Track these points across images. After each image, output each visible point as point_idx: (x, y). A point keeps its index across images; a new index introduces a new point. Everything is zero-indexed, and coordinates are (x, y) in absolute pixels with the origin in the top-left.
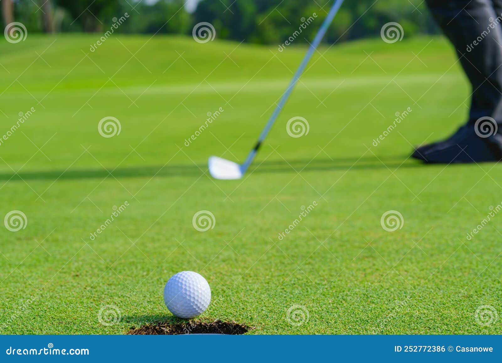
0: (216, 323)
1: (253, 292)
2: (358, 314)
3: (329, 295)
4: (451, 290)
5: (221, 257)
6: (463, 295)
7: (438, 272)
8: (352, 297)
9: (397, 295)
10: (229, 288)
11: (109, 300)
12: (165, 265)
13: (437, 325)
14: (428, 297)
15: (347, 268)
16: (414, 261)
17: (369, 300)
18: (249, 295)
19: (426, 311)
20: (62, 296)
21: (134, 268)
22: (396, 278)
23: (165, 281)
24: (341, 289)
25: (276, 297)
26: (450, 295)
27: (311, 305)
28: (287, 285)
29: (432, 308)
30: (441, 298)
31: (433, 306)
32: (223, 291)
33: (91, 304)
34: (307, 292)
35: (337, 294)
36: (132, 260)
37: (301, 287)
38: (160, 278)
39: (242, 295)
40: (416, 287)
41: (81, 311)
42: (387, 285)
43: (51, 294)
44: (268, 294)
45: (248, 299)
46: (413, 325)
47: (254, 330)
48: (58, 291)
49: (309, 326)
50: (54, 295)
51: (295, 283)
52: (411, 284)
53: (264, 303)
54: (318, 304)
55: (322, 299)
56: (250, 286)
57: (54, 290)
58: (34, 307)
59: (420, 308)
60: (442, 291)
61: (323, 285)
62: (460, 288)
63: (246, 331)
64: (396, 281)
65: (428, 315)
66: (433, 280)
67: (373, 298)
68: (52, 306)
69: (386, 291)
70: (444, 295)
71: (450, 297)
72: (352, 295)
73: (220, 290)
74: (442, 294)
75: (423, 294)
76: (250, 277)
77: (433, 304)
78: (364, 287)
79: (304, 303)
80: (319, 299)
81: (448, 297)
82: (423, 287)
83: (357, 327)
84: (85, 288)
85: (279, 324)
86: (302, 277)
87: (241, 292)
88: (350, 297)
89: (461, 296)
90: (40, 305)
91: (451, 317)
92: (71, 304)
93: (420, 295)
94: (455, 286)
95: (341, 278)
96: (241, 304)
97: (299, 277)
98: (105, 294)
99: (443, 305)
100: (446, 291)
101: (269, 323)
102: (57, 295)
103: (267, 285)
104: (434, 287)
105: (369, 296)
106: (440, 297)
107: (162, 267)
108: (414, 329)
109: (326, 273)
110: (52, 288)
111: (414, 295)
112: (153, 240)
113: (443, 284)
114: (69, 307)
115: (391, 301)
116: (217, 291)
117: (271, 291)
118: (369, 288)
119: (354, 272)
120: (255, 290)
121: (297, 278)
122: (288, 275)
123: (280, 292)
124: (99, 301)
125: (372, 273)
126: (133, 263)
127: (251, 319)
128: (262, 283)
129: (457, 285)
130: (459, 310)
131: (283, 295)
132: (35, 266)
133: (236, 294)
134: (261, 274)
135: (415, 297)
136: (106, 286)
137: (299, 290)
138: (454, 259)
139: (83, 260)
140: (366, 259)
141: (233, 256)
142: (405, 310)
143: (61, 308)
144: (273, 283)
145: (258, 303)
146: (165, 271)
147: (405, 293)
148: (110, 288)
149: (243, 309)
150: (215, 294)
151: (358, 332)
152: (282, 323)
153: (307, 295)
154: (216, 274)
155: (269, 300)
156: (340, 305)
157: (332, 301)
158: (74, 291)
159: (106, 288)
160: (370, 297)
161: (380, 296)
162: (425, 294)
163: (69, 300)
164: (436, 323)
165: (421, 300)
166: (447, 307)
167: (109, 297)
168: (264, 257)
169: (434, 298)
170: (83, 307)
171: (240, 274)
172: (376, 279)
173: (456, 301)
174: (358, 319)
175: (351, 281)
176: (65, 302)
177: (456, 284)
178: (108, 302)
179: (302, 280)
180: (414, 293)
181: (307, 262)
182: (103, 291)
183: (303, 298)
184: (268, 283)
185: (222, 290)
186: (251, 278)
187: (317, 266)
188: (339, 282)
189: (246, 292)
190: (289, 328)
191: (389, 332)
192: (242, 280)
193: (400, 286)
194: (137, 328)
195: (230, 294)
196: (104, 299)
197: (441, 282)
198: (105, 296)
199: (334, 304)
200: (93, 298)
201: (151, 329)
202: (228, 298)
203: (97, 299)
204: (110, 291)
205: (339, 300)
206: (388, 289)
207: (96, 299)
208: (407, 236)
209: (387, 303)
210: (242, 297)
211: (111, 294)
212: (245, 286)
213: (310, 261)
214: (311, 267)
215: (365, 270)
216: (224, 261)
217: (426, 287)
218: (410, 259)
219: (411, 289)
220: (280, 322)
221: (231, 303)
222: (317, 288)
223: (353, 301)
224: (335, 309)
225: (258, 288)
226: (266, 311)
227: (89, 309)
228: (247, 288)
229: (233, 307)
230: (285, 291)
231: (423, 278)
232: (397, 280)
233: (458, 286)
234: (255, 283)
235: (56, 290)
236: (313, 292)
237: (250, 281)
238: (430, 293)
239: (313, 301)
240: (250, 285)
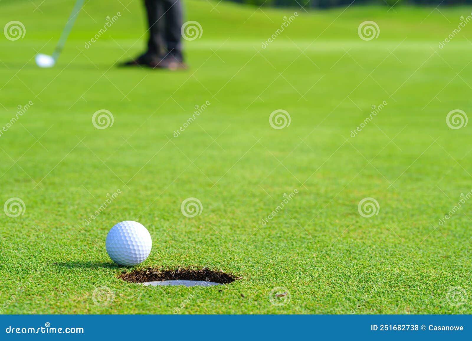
0: (204, 271)
1: (240, 243)
2: (341, 269)
3: (313, 249)
4: (431, 250)
5: (211, 207)
6: (442, 255)
7: (418, 232)
8: (336, 252)
9: (379, 252)
10: (218, 238)
11: (102, 243)
12: (156, 213)
13: (416, 283)
14: (409, 255)
15: (331, 224)
16: (395, 220)
17: (352, 256)
18: (237, 246)
19: (406, 270)
20: (57, 238)
21: (127, 214)
22: (378, 236)
23: (156, 228)
24: (325, 244)
25: (263, 248)
26: (429, 255)
27: (296, 258)
28: (273, 238)
29: (412, 266)
30: (421, 257)
31: (413, 265)
32: (212, 241)
33: (85, 247)
34: (293, 245)
35: (321, 248)
36: (125, 206)
37: (287, 240)
38: (152, 225)
39: (230, 244)
40: (397, 245)
41: (75, 253)
42: (369, 243)
43: (47, 235)
44: (255, 245)
45: (235, 249)
46: (393, 282)
47: (241, 280)
48: (54, 233)
49: (294, 278)
50: (49, 237)
51: (281, 236)
52: (392, 243)
53: (251, 254)
54: (302, 258)
55: (306, 253)
56: (237, 237)
57: (49, 232)
58: (30, 247)
59: (400, 266)
60: (421, 251)
61: (308, 239)
62: (438, 249)
63: (233, 280)
64: (377, 239)
65: (408, 273)
66: (413, 240)
67: (355, 255)
68: (47, 247)
69: (368, 248)
70: (424, 255)
71: (429, 257)
72: (336, 250)
73: (209, 239)
74: (422, 253)
75: (403, 253)
76: (238, 228)
77: (413, 263)
78: (347, 243)
79: (289, 256)
80: (303, 252)
81: (427, 257)
82: (403, 246)
83: (340, 281)
84: (80, 232)
85: (264, 276)
86: (288, 230)
87: (229, 242)
88: (334, 252)
89: (440, 257)
90: (36, 245)
91: (430, 276)
92: (66, 246)
93: (401, 253)
94: (434, 246)
95: (325, 234)
96: (229, 254)
97: (285, 230)
98: (99, 238)
99: (422, 264)
100: (425, 251)
101: (255, 274)
102: (52, 236)
103: (254, 236)
104: (414, 247)
105: (351, 252)
106: (419, 256)
107: (154, 214)
108: (394, 286)
109: (311, 227)
110: (48, 229)
111: (395, 253)
112: (146, 188)
113: (423, 244)
114: (63, 249)
115: (373, 258)
116: (206, 241)
117: (257, 243)
118: (352, 244)
119: (337, 228)
120: (243, 241)
121: (283, 232)
122: (274, 228)
123: (266, 244)
124: (93, 245)
125: (355, 230)
126: (126, 210)
127: (238, 269)
128: (249, 234)
129: (436, 246)
130: (437, 270)
131: (269, 247)
132: (32, 208)
133: (224, 244)
134: (248, 226)
135: (396, 255)
136: (100, 230)
137: (284, 243)
138: (433, 220)
139: (79, 204)
140: (350, 217)
141: (222, 207)
142: (386, 267)
143: (55, 250)
144: (260, 235)
145: (245, 253)
146: (157, 219)
147: (386, 251)
148: (103, 233)
149: (231, 259)
150: (203, 243)
151: (341, 287)
152: (267, 275)
153: (292, 248)
154: (205, 223)
155: (255, 252)
156: (323, 259)
157: (316, 255)
158: (69, 234)
159: (99, 232)
160: (353, 253)
161: (362, 253)
162: (405, 253)
163: (64, 242)
164: (416, 281)
165: (401, 258)
166: (426, 266)
167: (102, 241)
168: (252, 209)
169: (414, 257)
170: (77, 250)
171: (229, 225)
172: (358, 235)
173: (435, 261)
174: (340, 274)
175: (335, 237)
176: (60, 244)
177: (435, 244)
178: (101, 245)
179: (288, 233)
180: (395, 251)
181: (293, 216)
182: (96, 234)
183: (288, 251)
184: (255, 235)
185: (211, 239)
186: (239, 230)
187: (302, 221)
188: (324, 237)
189: (233, 243)
190: (275, 279)
191: (370, 288)
192: (230, 230)
193: (381, 244)
194: (128, 273)
195: (219, 243)
196: (97, 243)
197: (421, 241)
198: (98, 239)
199: (318, 258)
200: (86, 241)
201: (142, 273)
202: (217, 248)
203: (91, 242)
204: (103, 235)
205: (323, 255)
206: (369, 246)
207: (89, 242)
208: (389, 195)
209: (369, 259)
210: (230, 247)
211: (104, 238)
212: (233, 236)
213: (296, 215)
214: (296, 221)
215: (348, 226)
216: (213, 211)
217: (406, 246)
218: (392, 218)
219: (392, 247)
220: (266, 273)
221: (219, 253)
222: (302, 242)
223: (336, 257)
224: (319, 263)
225: (245, 240)
226: (253, 262)
227: (82, 252)
228: (234, 239)
229: (221, 256)
230: (271, 243)
231: (404, 237)
232: (379, 238)
233: (438, 247)
234: (242, 234)
235: (51, 231)
236: (298, 246)
237: (238, 232)
238: (410, 252)
239: (297, 254)
240: (238, 235)
